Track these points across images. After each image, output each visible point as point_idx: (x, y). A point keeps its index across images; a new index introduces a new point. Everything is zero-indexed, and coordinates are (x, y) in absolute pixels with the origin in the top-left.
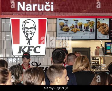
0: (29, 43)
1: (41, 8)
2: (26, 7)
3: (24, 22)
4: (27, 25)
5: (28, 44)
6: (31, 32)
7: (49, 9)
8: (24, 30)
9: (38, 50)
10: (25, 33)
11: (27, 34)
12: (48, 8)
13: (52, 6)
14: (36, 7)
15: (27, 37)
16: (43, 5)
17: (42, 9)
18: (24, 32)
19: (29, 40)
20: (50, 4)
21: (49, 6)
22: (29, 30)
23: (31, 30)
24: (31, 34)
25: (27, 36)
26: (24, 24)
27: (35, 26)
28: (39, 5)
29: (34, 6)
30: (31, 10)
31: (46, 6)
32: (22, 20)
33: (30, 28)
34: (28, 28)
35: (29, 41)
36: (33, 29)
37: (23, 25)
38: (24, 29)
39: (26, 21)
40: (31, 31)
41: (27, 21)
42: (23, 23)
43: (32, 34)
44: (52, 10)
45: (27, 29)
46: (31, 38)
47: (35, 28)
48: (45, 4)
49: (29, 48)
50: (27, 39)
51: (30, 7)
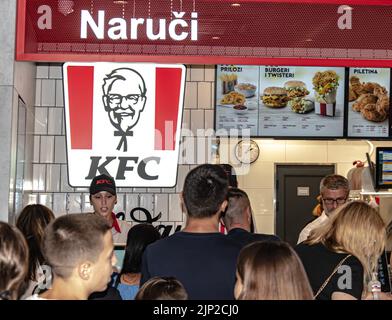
0: (123, 144)
1: (156, 31)
2: (107, 27)
3: (109, 77)
5: (119, 148)
6: (129, 111)
7: (184, 35)
8: (108, 101)
10: (112, 113)
11: (119, 117)
12: (179, 29)
13: (194, 24)
14: (142, 28)
15: (117, 126)
16: (162, 22)
17: (162, 36)
18: (108, 109)
19: (124, 135)
20: (187, 18)
21: (184, 24)
23: (131, 102)
24: (129, 114)
25: (116, 121)
26: (109, 82)
27: (145, 90)
28: (150, 22)
29: (135, 23)
30: (123, 36)
31: (173, 24)
32: (101, 69)
33: (128, 97)
34: (120, 97)
35: (124, 140)
36: (137, 100)
37: (106, 88)
38: (108, 98)
39: (114, 72)
40: (130, 107)
41: (119, 73)
42: (105, 79)
43: (132, 115)
44: (194, 37)
45: (118, 101)
46: (130, 128)
47: (143, 95)
48: (169, 18)
50: (116, 134)
51: (122, 29)
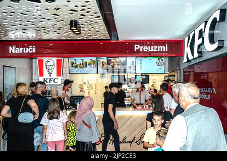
0: (50, 75)
2: (15, 50)
4: (49, 64)
7: (32, 51)
8: (47, 67)
9: (56, 80)
12: (31, 50)
13: (34, 49)
14: (23, 50)
16: (27, 49)
17: (27, 52)
19: (50, 74)
20: (32, 47)
21: (32, 49)
22: (50, 67)
25: (48, 71)
28: (24, 49)
29: (21, 49)
30: (19, 52)
31: (29, 49)
39: (48, 60)
42: (46, 62)
43: (52, 69)
44: (34, 52)
46: (51, 72)
47: (54, 65)
48: (29, 48)
49: (50, 79)
51: (18, 50)
